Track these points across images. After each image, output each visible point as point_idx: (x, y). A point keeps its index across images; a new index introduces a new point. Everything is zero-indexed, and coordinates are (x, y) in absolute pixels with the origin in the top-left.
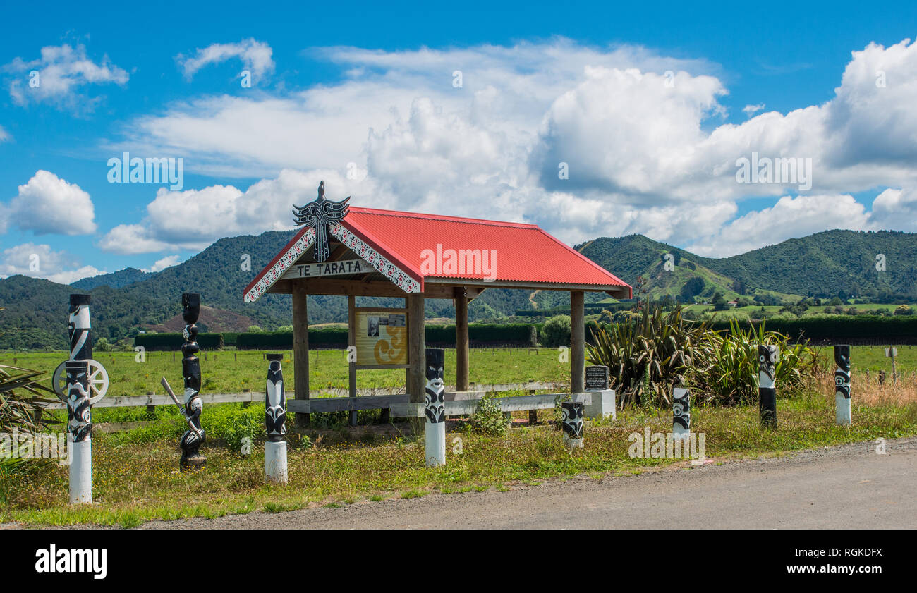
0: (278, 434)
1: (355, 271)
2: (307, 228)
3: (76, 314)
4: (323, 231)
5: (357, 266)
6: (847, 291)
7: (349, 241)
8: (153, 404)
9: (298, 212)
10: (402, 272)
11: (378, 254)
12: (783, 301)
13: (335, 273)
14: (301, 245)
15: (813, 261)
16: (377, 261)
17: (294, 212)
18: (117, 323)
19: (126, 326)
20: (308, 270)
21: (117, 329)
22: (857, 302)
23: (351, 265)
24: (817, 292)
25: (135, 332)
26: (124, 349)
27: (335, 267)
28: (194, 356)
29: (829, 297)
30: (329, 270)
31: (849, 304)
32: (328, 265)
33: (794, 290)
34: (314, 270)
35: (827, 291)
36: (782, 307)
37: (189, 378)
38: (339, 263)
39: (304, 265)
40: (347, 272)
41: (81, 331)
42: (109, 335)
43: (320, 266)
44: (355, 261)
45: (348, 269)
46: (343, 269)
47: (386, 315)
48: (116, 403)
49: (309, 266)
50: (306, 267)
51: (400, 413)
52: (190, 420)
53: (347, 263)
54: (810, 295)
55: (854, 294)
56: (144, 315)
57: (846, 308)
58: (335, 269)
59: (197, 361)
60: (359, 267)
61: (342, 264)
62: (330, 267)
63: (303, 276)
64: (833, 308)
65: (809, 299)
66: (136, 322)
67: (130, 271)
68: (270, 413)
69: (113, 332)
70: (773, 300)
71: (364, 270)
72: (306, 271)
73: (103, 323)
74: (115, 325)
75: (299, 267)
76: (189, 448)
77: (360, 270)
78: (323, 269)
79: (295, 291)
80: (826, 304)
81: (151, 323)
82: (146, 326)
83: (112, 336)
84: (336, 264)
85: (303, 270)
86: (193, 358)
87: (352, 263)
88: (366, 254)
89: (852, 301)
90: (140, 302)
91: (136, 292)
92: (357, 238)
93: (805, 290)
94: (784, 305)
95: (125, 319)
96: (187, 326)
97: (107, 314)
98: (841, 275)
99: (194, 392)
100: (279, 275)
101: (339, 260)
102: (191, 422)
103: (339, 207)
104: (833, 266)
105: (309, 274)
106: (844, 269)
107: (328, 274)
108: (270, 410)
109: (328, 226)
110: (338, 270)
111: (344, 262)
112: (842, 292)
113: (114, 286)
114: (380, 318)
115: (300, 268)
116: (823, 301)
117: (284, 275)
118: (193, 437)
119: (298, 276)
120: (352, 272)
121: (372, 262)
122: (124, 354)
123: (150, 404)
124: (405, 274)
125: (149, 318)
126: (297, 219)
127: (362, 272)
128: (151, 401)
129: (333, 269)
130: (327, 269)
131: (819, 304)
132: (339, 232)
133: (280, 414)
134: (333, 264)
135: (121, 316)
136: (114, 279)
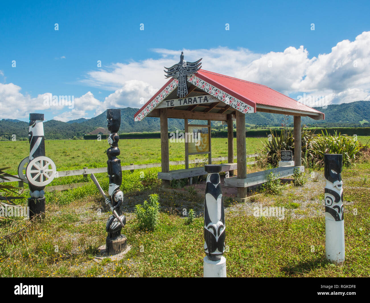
0: (220, 253)
1: (204, 102)
2: (173, 79)
3: (33, 126)
4: (183, 79)
5: (206, 99)
6: (267, 123)
7: (200, 84)
8: (86, 173)
9: (167, 70)
10: (239, 101)
11: (221, 91)
12: (251, 126)
13: (190, 104)
14: (168, 89)
15: (258, 116)
16: (220, 95)
17: (165, 71)
18: (79, 132)
19: (81, 133)
20: (173, 103)
21: (79, 134)
22: (269, 126)
23: (201, 98)
24: (259, 124)
25: (84, 135)
26: (81, 139)
27: (190, 100)
28: (117, 158)
29: (262, 125)
30: (186, 102)
31: (267, 127)
32: (185, 100)
33: (253, 123)
34: (176, 103)
35: (262, 123)
36: (251, 128)
37: (113, 176)
38: (193, 98)
39: (170, 100)
40: (199, 103)
41: (37, 137)
42: (77, 135)
43: (180, 100)
44: (204, 97)
45: (199, 100)
46: (196, 101)
47: (200, 128)
48: (67, 174)
49: (173, 101)
50: (171, 101)
51: (231, 184)
52: (114, 210)
53: (199, 98)
54: (257, 124)
55: (268, 124)
56: (86, 130)
57: (267, 128)
58: (191, 102)
59: (119, 162)
60: (207, 100)
61: (195, 98)
62: (187, 100)
63: (170, 106)
64: (264, 128)
65: (258, 125)
66: (84, 132)
67: (82, 119)
68: (211, 230)
69: (78, 134)
70: (248, 126)
71: (210, 101)
72: (171, 103)
73: (75, 132)
74: (78, 133)
75: (166, 102)
76: (113, 232)
77: (207, 101)
78: (182, 102)
79: (161, 116)
80: (262, 127)
81: (88, 132)
82: (87, 133)
83: (78, 136)
84: (191, 99)
85: (170, 103)
86: (116, 160)
87: (202, 97)
88: (213, 91)
89: (268, 126)
90: (85, 127)
91: (84, 124)
92: (206, 82)
93: (256, 123)
94: (251, 127)
95: (81, 131)
96: (111, 135)
97: (76, 130)
98: (265, 119)
99: (117, 186)
100: (155, 106)
101: (193, 96)
102: (115, 211)
103: (195, 65)
104: (263, 117)
105: (173, 105)
106: (266, 118)
107: (185, 104)
108: (211, 227)
109: (186, 76)
110: (192, 102)
111: (197, 97)
112: (265, 124)
113: (78, 122)
114: (198, 130)
115: (168, 102)
116: (261, 126)
117: (158, 106)
118: (116, 223)
119: (166, 106)
120: (202, 102)
121: (217, 96)
122: (81, 141)
123: (85, 174)
124: (242, 102)
125: (87, 131)
126: (167, 74)
127: (209, 102)
128: (85, 172)
129: (189, 102)
130: (185, 102)
131: (260, 127)
132: (194, 80)
133: (222, 232)
134: (189, 99)
135: (80, 130)
136: (78, 121)
